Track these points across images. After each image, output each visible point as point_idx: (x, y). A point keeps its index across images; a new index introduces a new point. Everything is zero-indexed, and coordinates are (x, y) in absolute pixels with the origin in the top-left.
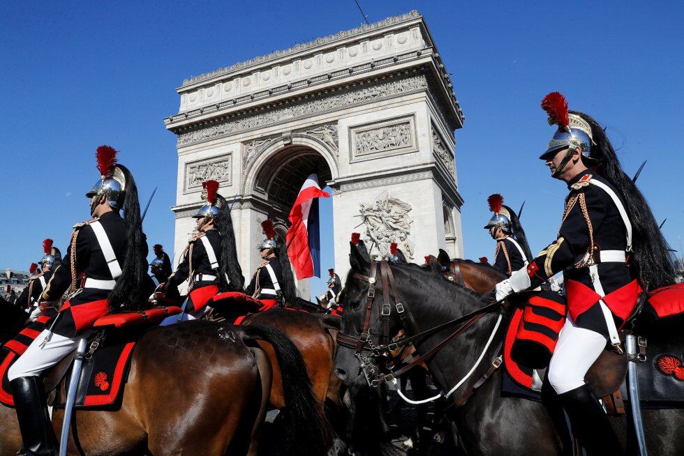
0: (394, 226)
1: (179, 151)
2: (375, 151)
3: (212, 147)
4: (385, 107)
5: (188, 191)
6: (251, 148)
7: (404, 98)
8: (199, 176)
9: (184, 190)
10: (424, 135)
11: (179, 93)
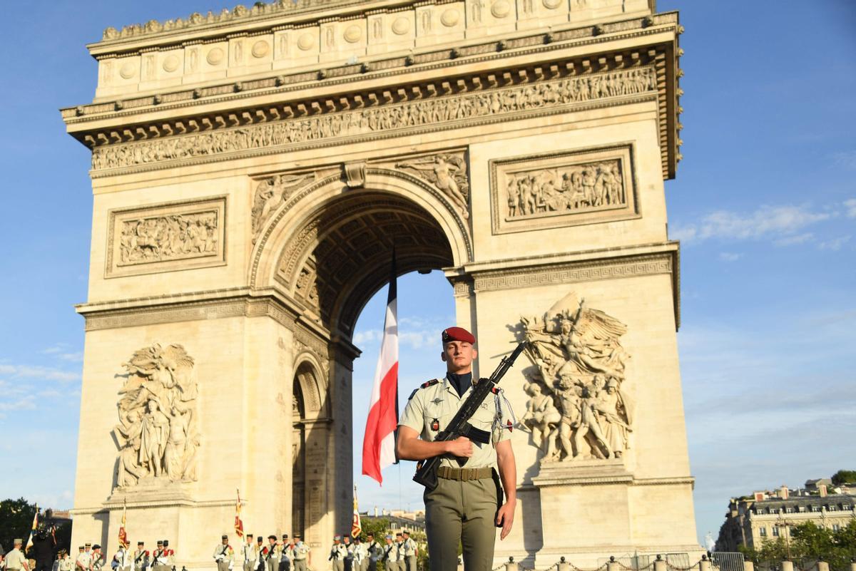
0: (594, 364)
1: (95, 183)
2: (549, 213)
3: (177, 180)
4: (570, 127)
5: (116, 271)
6: (270, 188)
7: (612, 111)
8: (146, 241)
9: (109, 269)
10: (652, 187)
11: (95, 56)
